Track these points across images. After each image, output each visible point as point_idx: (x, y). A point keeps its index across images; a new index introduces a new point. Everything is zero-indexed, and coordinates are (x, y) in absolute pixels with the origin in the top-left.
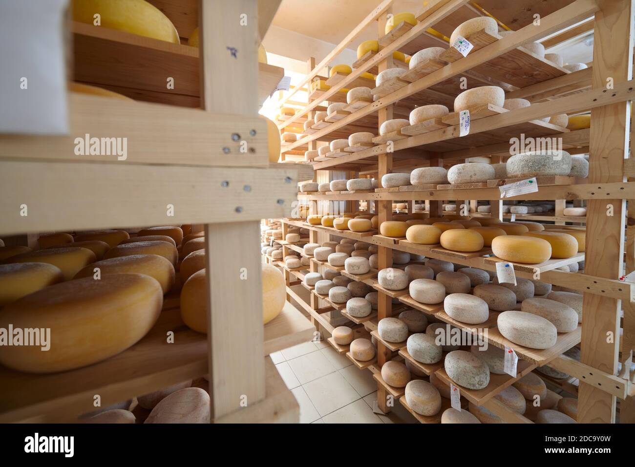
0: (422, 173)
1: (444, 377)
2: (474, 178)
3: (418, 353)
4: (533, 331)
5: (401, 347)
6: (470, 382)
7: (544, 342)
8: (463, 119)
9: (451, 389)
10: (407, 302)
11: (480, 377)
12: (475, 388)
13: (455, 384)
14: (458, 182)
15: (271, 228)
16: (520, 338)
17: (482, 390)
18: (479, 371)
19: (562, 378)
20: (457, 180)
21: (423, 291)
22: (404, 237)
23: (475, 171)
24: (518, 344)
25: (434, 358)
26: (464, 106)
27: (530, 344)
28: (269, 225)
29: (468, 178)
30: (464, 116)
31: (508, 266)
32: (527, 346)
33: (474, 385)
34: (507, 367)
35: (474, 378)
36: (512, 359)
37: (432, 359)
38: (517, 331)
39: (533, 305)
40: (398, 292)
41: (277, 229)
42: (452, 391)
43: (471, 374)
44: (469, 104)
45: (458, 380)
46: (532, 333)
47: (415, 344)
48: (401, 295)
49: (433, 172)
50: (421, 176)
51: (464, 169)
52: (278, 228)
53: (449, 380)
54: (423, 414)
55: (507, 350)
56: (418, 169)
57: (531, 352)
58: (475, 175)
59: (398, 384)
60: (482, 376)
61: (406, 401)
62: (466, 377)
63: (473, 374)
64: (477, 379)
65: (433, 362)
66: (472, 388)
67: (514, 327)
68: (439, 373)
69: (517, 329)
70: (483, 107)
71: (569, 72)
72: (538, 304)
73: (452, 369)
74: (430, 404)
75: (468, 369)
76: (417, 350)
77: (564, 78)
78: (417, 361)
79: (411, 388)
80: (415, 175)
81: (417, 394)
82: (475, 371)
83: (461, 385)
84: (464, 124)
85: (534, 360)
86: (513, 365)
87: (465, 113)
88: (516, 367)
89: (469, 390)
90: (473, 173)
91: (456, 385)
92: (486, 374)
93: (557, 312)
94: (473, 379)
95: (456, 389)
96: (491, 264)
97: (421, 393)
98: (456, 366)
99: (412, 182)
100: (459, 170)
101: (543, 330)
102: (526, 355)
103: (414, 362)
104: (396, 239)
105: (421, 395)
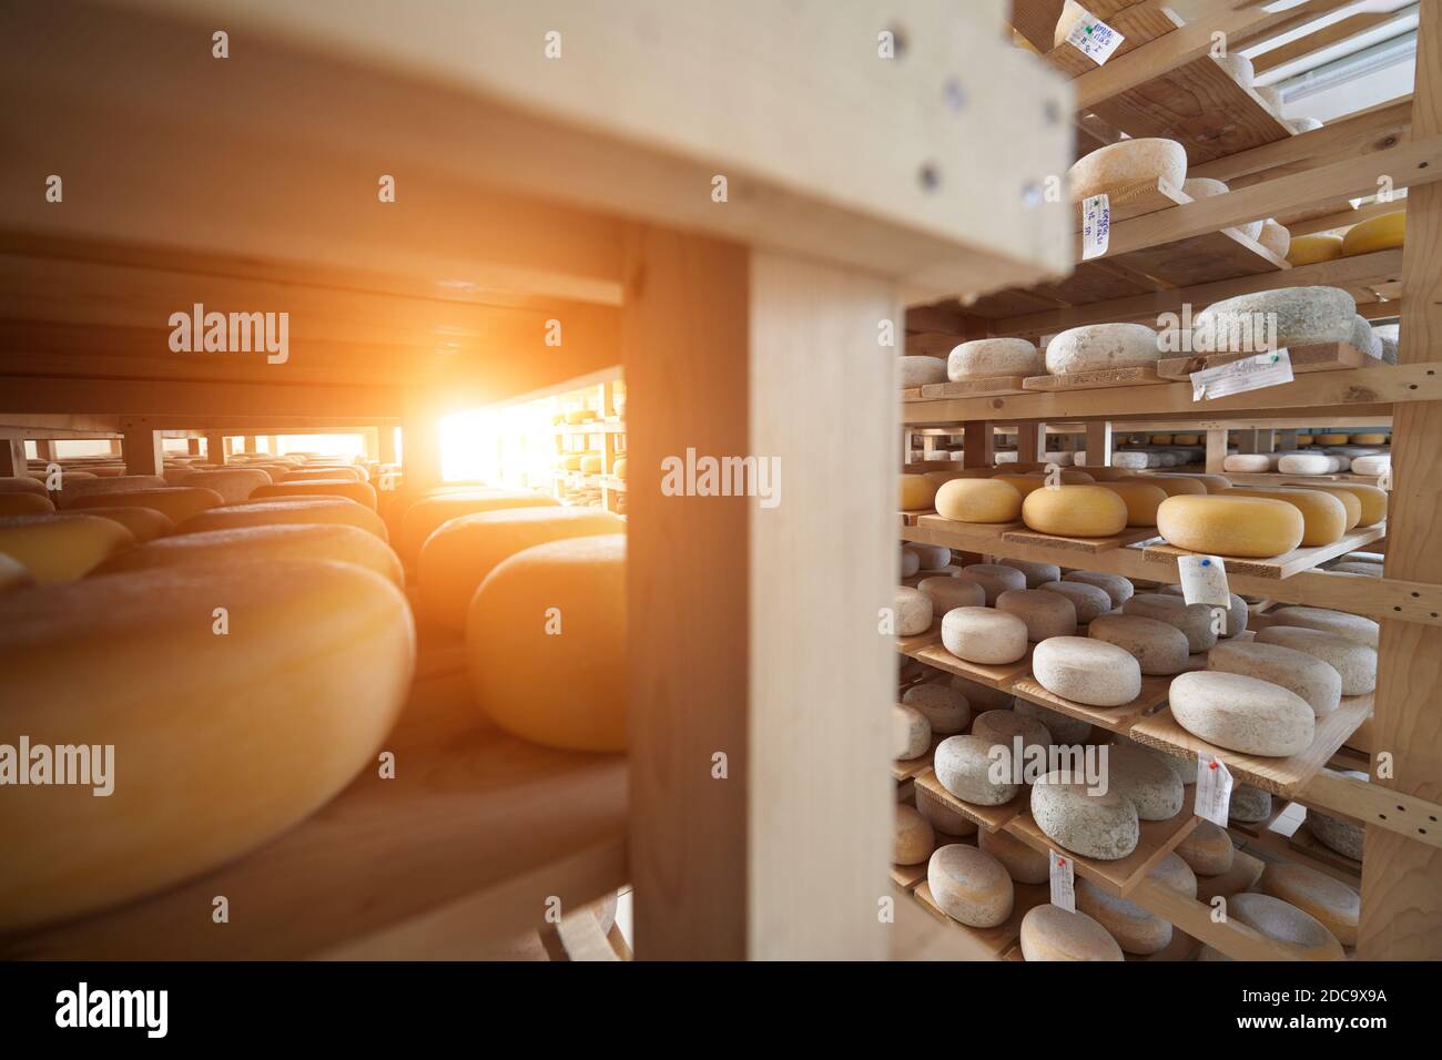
0: (981, 352)
1: (1034, 834)
2: (1118, 358)
3: (967, 782)
4: (1266, 715)
5: (918, 770)
6: (1099, 843)
7: (1293, 740)
8: (1092, 216)
9: (1052, 862)
10: (938, 662)
11: (1122, 830)
12: (1110, 857)
13: (1058, 849)
14: (1078, 369)
15: (573, 502)
16: (1234, 733)
17: (1125, 859)
18: (1119, 816)
19: (1257, 820)
20: (1076, 364)
21: (979, 635)
22: (931, 509)
23: (1120, 342)
24: (1228, 747)
25: (1005, 791)
26: (1094, 185)
27: (1259, 743)
28: (567, 495)
29: (1103, 358)
30: (1095, 209)
31: (1207, 563)
32: (1250, 752)
33: (1107, 850)
34: (1204, 803)
35: (1108, 832)
36: (1218, 783)
37: (998, 793)
38: (1229, 720)
39: (1239, 658)
40: (912, 641)
41: (587, 504)
42: (1054, 867)
43: (1101, 826)
44: (1106, 182)
45: (1070, 840)
46: (1263, 719)
47: (958, 760)
48: (921, 647)
49: (1007, 349)
50: (977, 361)
51: (1092, 337)
52: (591, 503)
53: (1046, 842)
54: (975, 924)
55: (1204, 763)
56: (971, 343)
57: (1261, 764)
58: (1121, 350)
59: (911, 857)
60: (1125, 826)
61: (931, 897)
62: (1090, 831)
63: (1105, 823)
64: (1115, 835)
65: (1002, 801)
66: (1102, 856)
67: (1220, 707)
68: (1016, 826)
69: (1227, 713)
70: (1146, 187)
71: (1295, 132)
72: (1250, 655)
73: (1055, 816)
74: (992, 900)
75: (1092, 812)
76: (963, 775)
77: (1284, 145)
78: (962, 801)
79: (943, 864)
80: (961, 357)
81: (959, 877)
82: (1108, 816)
83: (1078, 851)
84: (1094, 229)
85: (1275, 783)
86: (1218, 797)
87: (1096, 203)
88: (1226, 800)
89: (1094, 861)
90: (1115, 347)
91: (1062, 852)
92: (1134, 823)
93: (1298, 671)
94: (1105, 836)
95: (1064, 862)
96: (1161, 561)
97: (967, 875)
98: (1062, 807)
99: (953, 375)
100: (1080, 339)
101: (1288, 711)
102: (1253, 771)
103: (955, 802)
104: (909, 514)
105: (967, 879)
